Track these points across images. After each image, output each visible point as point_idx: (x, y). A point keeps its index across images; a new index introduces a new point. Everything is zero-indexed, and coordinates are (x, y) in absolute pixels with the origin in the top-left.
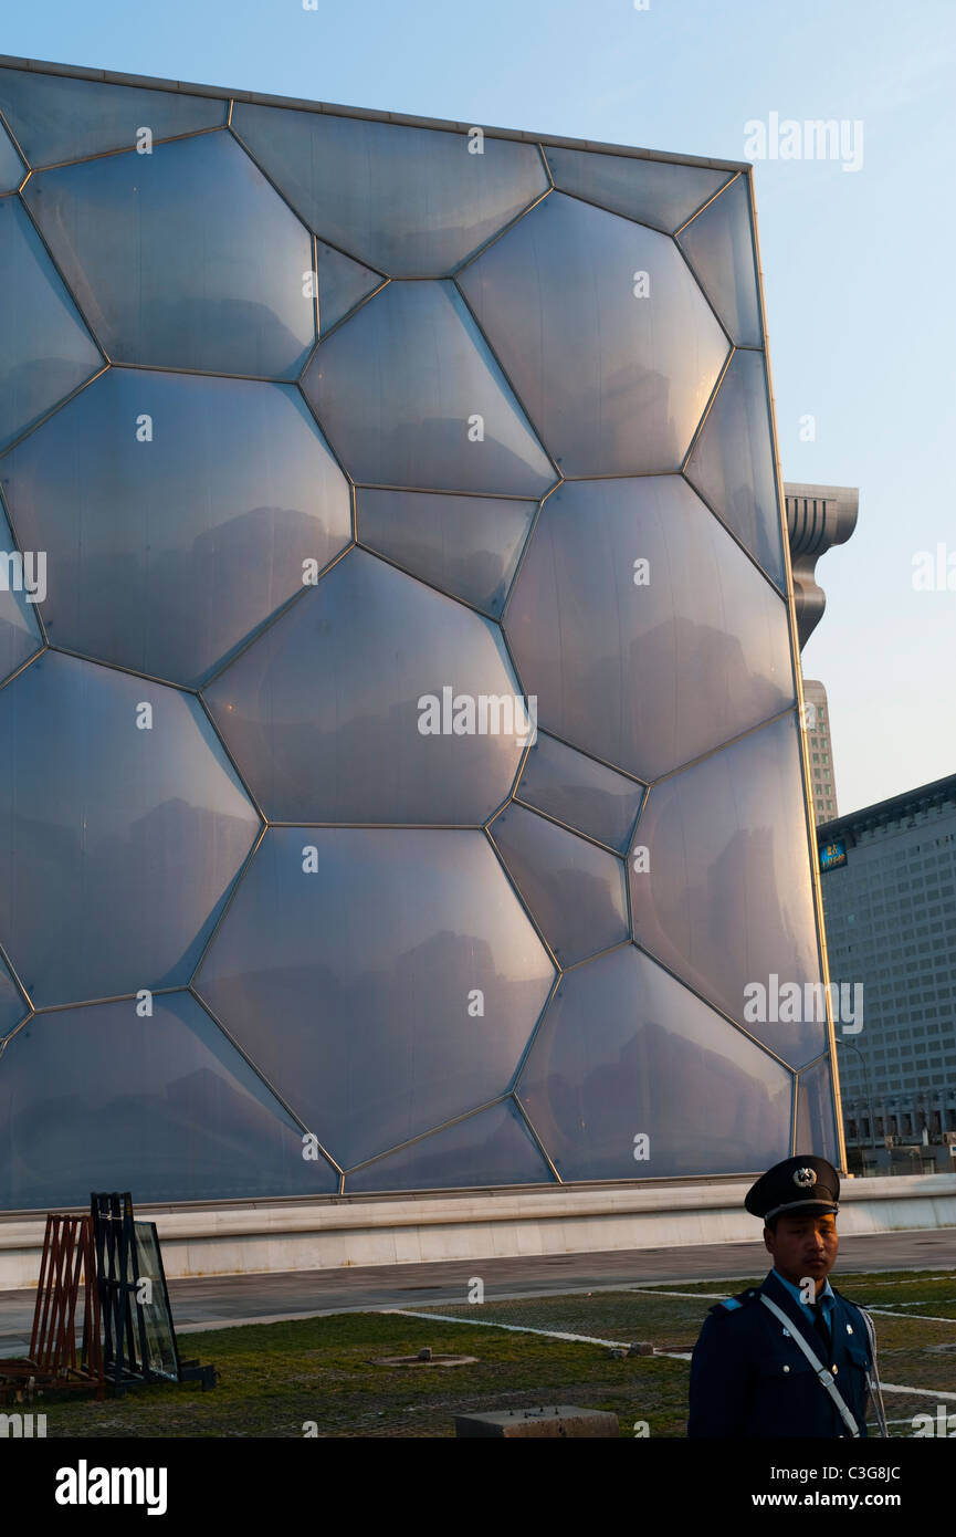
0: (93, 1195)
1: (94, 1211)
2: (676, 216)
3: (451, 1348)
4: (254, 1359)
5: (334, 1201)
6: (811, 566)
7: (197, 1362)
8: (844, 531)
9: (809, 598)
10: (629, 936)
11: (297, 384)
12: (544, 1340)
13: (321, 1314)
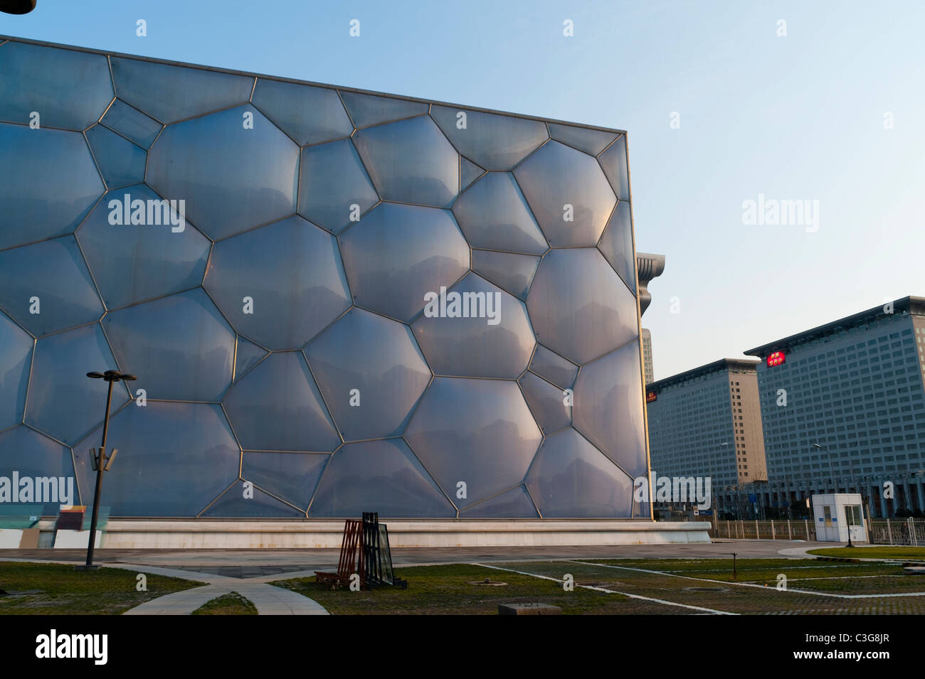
0: (364, 513)
1: (364, 519)
2: (598, 149)
3: (497, 579)
4: (422, 579)
5: (454, 521)
6: (646, 285)
7: (400, 579)
8: (659, 272)
9: (645, 297)
10: (571, 424)
11: (451, 210)
12: (533, 578)
13: (448, 563)
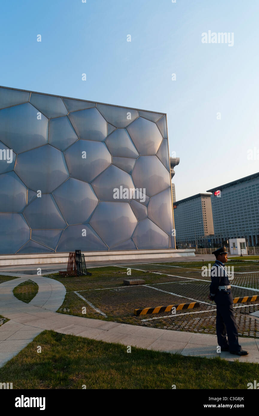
0: (76, 250)
1: (76, 252)
2: (156, 120)
3: (123, 271)
4: (97, 272)
5: (108, 251)
6: (173, 168)
7: (89, 272)
8: (178, 163)
9: (173, 172)
10: (148, 217)
11: (104, 142)
12: (135, 270)
13: (106, 266)
